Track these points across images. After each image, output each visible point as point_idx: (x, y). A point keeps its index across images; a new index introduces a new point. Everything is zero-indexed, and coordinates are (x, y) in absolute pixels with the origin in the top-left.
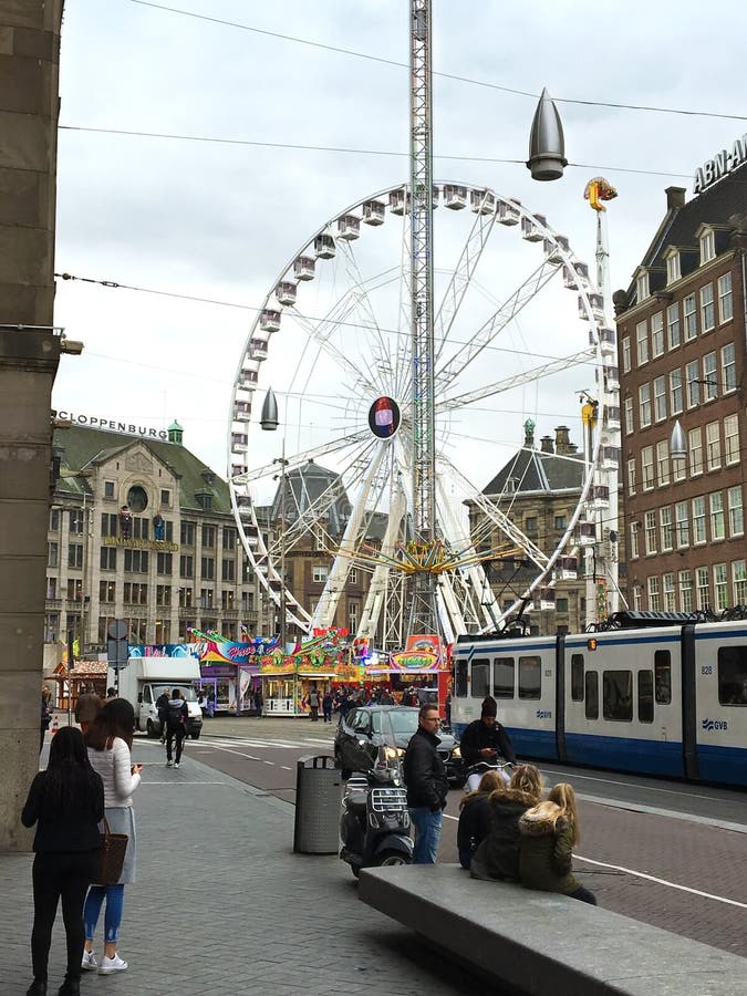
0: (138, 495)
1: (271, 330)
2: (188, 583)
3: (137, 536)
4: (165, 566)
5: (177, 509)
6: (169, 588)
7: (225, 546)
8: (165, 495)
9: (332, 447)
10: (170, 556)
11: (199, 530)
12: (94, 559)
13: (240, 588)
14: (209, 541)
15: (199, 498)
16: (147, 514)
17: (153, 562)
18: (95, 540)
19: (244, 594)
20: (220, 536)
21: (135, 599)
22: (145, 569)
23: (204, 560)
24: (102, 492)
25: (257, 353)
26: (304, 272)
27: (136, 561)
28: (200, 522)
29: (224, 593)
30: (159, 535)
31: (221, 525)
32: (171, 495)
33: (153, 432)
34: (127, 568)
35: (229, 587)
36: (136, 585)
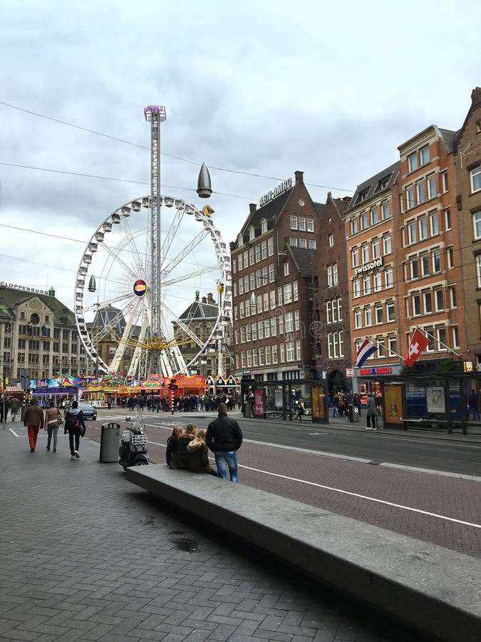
0: (35, 318)
1: (93, 251)
2: (57, 354)
3: (34, 335)
4: (47, 347)
5: (52, 323)
6: (48, 356)
7: (73, 339)
8: (47, 317)
9: (119, 299)
10: (49, 343)
11: (62, 332)
12: (16, 344)
13: (79, 356)
14: (66, 337)
15: (62, 319)
16: (39, 325)
17: (42, 345)
18: (16, 335)
19: (81, 358)
20: (71, 335)
21: (33, 360)
22: (38, 348)
23: (63, 344)
24: (20, 316)
25: (87, 260)
26: (107, 228)
27: (34, 345)
28: (62, 329)
29: (72, 358)
30: (44, 334)
31: (71, 330)
32: (49, 318)
33: (42, 291)
34: (30, 348)
35: (74, 356)
36: (34, 355)
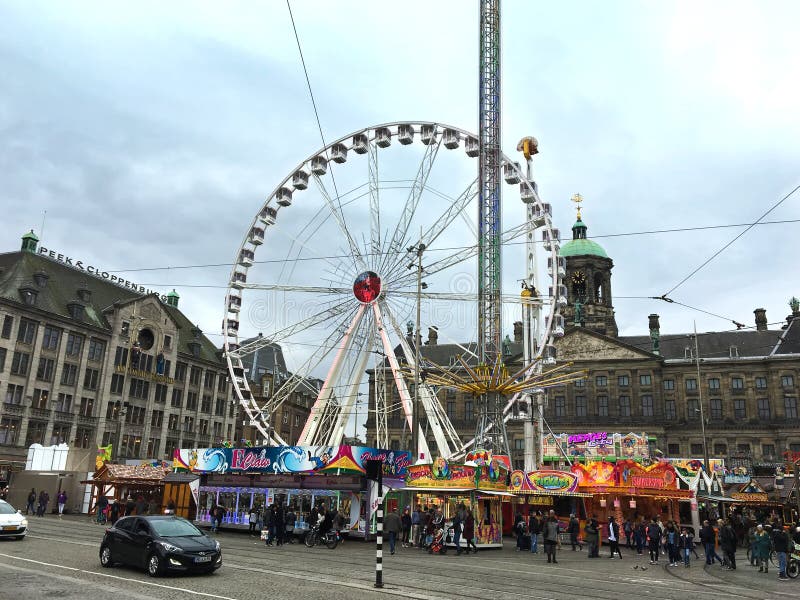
0: (147, 336)
2: (177, 411)
3: (142, 368)
4: (161, 397)
5: (175, 352)
6: (162, 413)
7: (206, 385)
8: (168, 339)
10: (165, 387)
12: (106, 383)
13: (214, 418)
14: (194, 380)
15: (191, 347)
16: (151, 352)
17: (152, 393)
18: (109, 366)
19: (216, 423)
20: (204, 377)
21: (134, 421)
22: (145, 396)
23: (190, 394)
24: (120, 329)
27: (139, 388)
28: (191, 364)
29: (202, 421)
30: (159, 370)
31: (205, 368)
32: (172, 340)
34: (132, 393)
36: (136, 408)
